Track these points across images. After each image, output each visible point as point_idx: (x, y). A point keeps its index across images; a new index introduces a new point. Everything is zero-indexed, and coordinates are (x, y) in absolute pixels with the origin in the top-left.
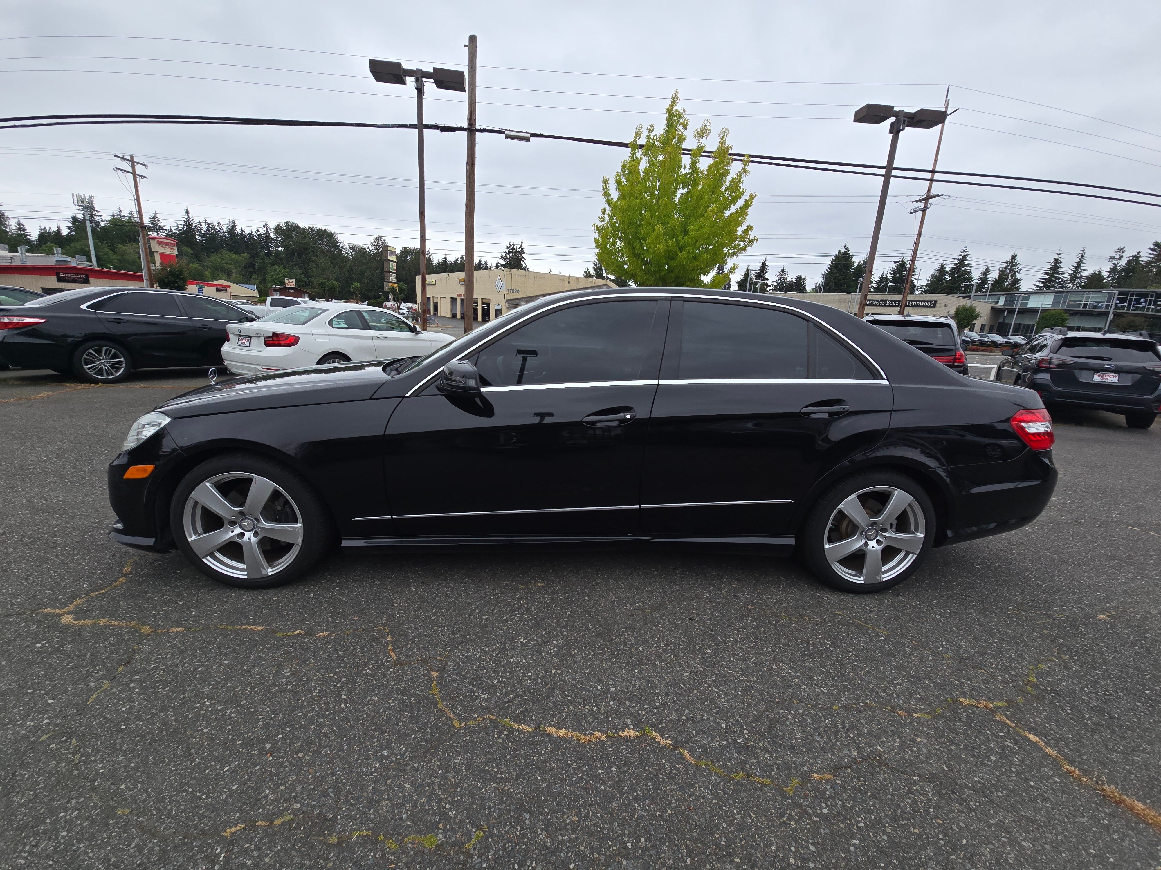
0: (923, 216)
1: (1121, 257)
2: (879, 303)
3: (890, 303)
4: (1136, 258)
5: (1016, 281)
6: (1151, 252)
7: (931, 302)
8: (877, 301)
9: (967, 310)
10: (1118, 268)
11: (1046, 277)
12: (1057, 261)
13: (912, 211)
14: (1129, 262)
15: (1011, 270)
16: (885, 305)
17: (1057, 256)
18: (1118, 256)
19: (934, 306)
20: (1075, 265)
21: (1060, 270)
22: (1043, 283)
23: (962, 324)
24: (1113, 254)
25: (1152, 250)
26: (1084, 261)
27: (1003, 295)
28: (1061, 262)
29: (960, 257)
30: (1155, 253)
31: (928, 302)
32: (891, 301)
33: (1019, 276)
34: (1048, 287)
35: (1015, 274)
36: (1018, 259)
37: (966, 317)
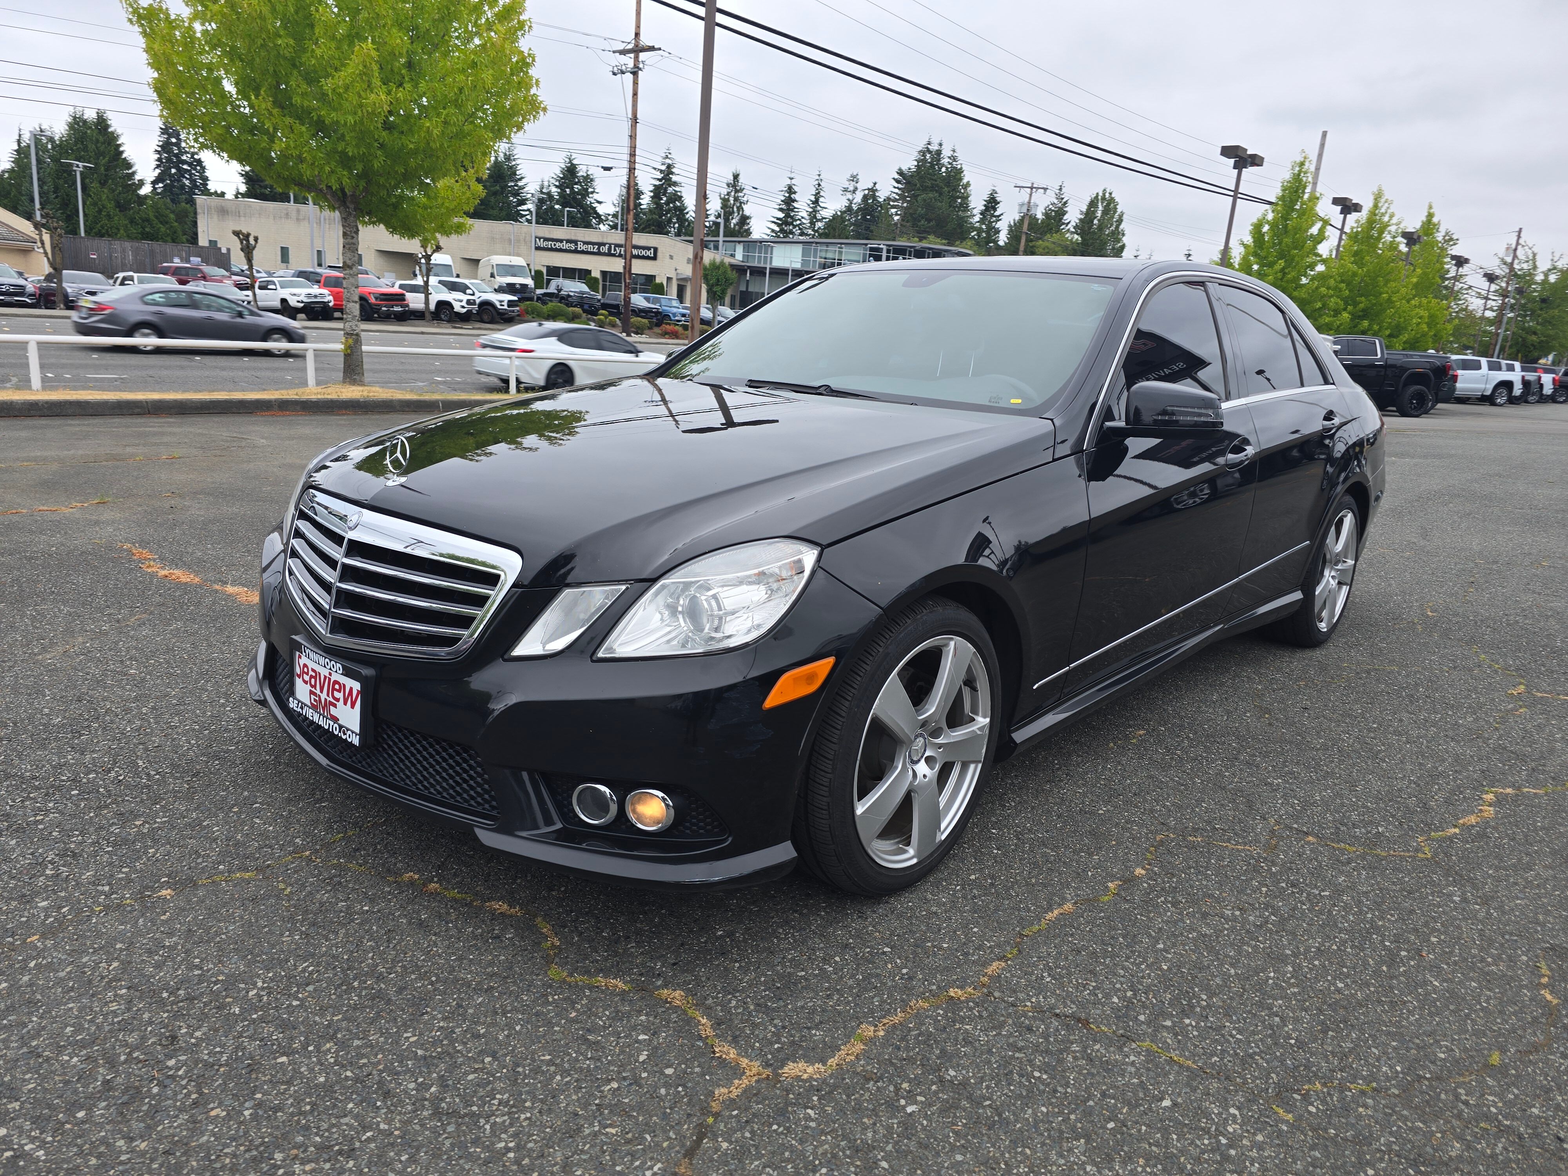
0: (635, 83)
1: (856, 189)
2: (565, 246)
3: (584, 248)
4: (873, 190)
5: (744, 219)
6: (896, 185)
7: (649, 248)
8: (561, 241)
9: (718, 268)
10: (855, 207)
11: (781, 215)
12: (790, 190)
13: (615, 70)
14: (865, 198)
15: (736, 199)
16: (576, 251)
17: (789, 182)
18: (851, 188)
19: (655, 258)
20: (813, 198)
21: (795, 204)
22: (778, 225)
23: (715, 293)
24: (846, 184)
25: (898, 181)
26: (822, 193)
27: (739, 242)
28: (795, 193)
29: (663, 168)
30: (900, 186)
31: (644, 248)
32: (585, 243)
33: (747, 212)
34: (786, 233)
35: (740, 208)
36: (741, 179)
37: (718, 280)
